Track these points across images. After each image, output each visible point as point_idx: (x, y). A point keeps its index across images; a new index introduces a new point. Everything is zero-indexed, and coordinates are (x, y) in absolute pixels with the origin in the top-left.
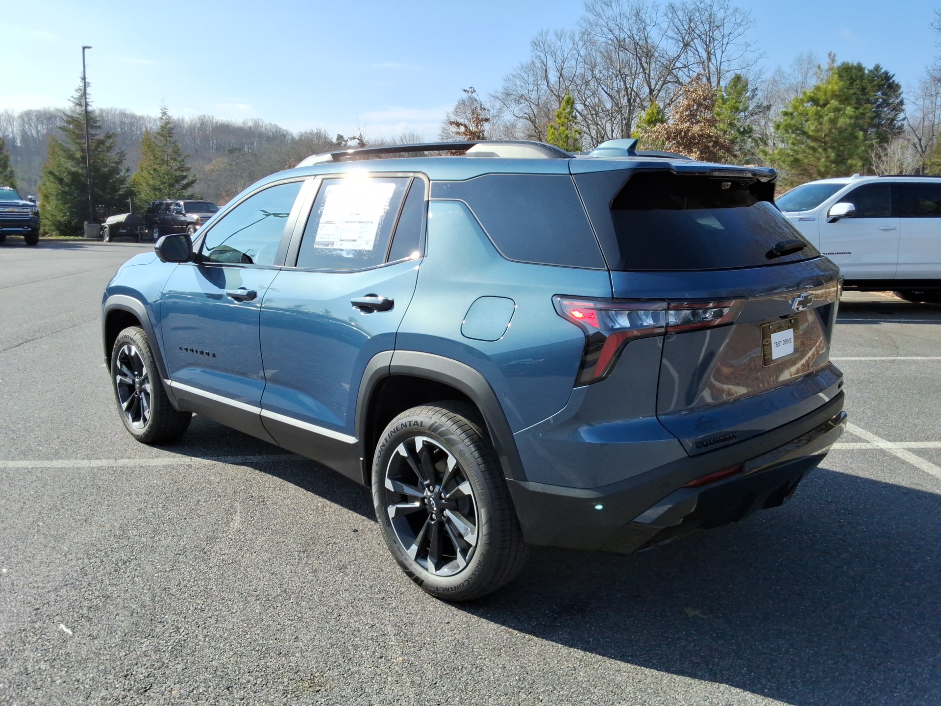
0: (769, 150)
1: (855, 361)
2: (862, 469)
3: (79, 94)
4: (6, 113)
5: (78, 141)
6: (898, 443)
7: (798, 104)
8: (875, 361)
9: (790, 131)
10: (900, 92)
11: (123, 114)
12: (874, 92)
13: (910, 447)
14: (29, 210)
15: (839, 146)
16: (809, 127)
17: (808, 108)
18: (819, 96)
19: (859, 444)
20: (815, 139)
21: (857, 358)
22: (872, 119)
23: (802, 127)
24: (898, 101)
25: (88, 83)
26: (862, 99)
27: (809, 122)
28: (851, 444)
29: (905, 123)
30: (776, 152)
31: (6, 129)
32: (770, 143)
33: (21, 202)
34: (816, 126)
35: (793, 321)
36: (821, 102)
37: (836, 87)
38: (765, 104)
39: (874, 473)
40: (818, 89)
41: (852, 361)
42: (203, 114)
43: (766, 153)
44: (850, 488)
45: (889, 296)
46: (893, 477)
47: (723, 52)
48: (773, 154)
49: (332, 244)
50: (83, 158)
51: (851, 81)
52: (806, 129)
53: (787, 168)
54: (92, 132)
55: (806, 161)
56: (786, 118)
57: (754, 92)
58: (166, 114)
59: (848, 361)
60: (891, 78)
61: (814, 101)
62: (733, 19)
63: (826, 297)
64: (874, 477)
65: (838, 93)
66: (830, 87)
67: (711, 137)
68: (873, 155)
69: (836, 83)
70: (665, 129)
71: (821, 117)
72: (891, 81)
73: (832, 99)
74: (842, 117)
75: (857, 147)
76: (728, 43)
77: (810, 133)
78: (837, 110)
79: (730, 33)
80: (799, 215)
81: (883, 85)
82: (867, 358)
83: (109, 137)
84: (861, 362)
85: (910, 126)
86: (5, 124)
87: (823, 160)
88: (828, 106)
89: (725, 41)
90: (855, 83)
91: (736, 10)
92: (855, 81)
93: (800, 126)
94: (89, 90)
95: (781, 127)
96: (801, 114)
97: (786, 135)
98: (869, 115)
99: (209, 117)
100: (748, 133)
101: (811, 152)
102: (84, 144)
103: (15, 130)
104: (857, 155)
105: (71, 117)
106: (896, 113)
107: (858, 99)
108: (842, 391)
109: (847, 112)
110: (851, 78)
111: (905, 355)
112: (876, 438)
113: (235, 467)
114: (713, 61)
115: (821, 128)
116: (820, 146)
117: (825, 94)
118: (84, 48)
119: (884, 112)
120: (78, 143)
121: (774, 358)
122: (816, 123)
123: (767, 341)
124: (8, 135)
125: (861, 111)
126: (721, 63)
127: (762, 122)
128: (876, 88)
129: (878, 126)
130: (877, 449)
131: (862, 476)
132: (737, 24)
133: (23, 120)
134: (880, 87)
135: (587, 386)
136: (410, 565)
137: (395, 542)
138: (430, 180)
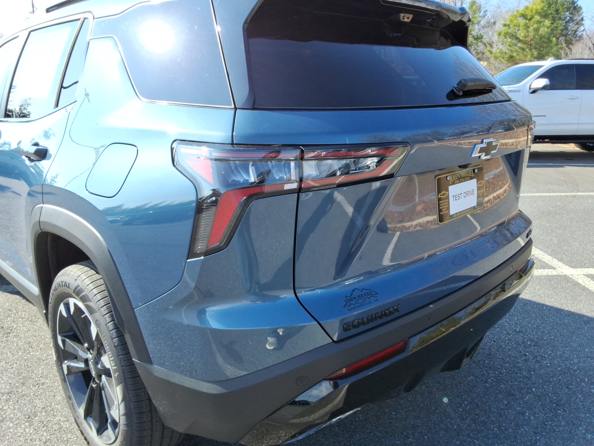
0: (494, 50)
1: (546, 196)
2: (548, 296)
6: (579, 270)
7: (513, 18)
8: (561, 196)
9: (507, 37)
10: (581, 12)
12: (564, 12)
13: (589, 273)
15: (540, 47)
16: (520, 34)
17: (520, 21)
18: (527, 13)
19: (547, 270)
20: (525, 43)
21: (548, 194)
22: (562, 30)
23: (516, 34)
24: (580, 18)
26: (556, 17)
27: (520, 31)
28: (539, 270)
29: (584, 33)
30: (498, 51)
32: (494, 45)
34: (525, 34)
35: (476, 171)
36: (529, 17)
37: (539, 7)
38: (492, 21)
39: (559, 299)
40: (527, 8)
41: (543, 196)
43: (491, 53)
44: (537, 316)
45: (571, 147)
46: (575, 304)
48: (496, 52)
51: (549, 5)
52: (518, 36)
53: (505, 62)
55: (518, 57)
56: (505, 28)
57: (485, 13)
59: (541, 196)
60: (576, 3)
61: (524, 16)
63: (517, 145)
64: (558, 304)
65: (540, 11)
66: (534, 7)
68: (562, 53)
69: (539, 4)
71: (528, 27)
72: (576, 5)
73: (536, 14)
74: (542, 27)
75: (552, 48)
77: (521, 38)
78: (539, 22)
80: (509, 88)
81: (570, 8)
82: (555, 194)
84: (550, 196)
85: (587, 35)
87: (529, 56)
88: (533, 20)
90: (552, 6)
92: (552, 5)
93: (514, 34)
95: (502, 34)
96: (515, 26)
97: (505, 40)
98: (560, 28)
100: (480, 38)
101: (521, 51)
104: (552, 53)
106: (578, 26)
107: (553, 17)
108: (530, 240)
109: (545, 24)
110: (549, 3)
111: (583, 192)
112: (561, 264)
113: (9, 295)
115: (528, 34)
116: (527, 47)
117: (532, 11)
119: (570, 26)
121: (452, 212)
122: (525, 31)
123: (444, 195)
125: (555, 25)
127: (490, 34)
128: (566, 10)
129: (566, 36)
130: (561, 276)
131: (548, 304)
134: (568, 9)
135: (202, 258)
136: (81, 423)
137: (70, 398)
138: (94, 18)
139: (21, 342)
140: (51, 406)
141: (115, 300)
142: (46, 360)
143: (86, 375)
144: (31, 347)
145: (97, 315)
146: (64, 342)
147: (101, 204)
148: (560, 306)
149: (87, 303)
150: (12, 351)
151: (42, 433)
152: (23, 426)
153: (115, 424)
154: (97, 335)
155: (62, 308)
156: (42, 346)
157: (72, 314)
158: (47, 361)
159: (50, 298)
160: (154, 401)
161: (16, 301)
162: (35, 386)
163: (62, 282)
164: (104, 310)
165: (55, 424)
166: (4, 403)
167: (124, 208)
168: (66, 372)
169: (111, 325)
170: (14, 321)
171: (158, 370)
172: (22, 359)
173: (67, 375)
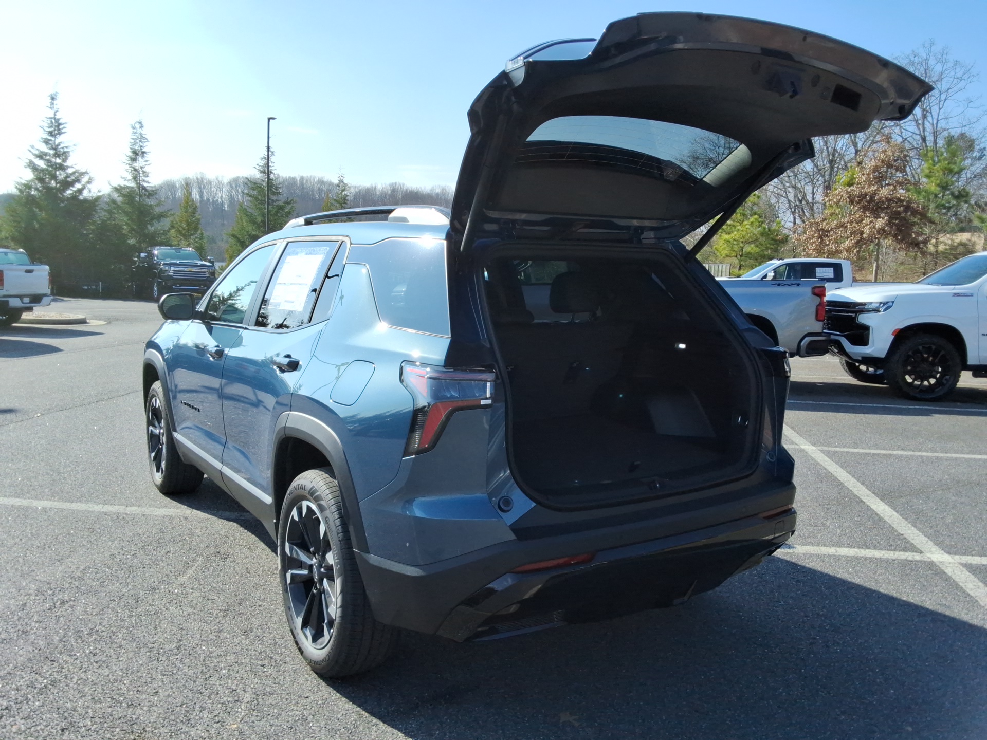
2: (889, 582)
3: (263, 163)
4: (217, 179)
5: (260, 206)
11: (321, 182)
13: (969, 562)
14: (206, 270)
19: (908, 554)
25: (273, 152)
31: (216, 194)
33: (200, 262)
39: (901, 587)
42: (394, 182)
43: (982, 221)
44: (856, 602)
46: (921, 595)
47: (940, 109)
50: (263, 222)
54: (274, 198)
57: (982, 152)
58: (343, 182)
62: (952, 73)
67: (903, 201)
70: (848, 192)
76: (945, 100)
79: (948, 89)
80: (953, 289)
83: (288, 203)
86: (215, 190)
89: (943, 97)
91: (956, 63)
94: (272, 159)
99: (399, 185)
100: (963, 196)
102: (265, 209)
103: (224, 196)
105: (255, 183)
113: (225, 522)
114: (930, 118)
118: (269, 119)
120: (260, 209)
124: (217, 200)
126: (938, 121)
130: (926, 562)
132: (957, 78)
133: (231, 186)
135: (414, 456)
136: (298, 634)
137: (289, 609)
138: (351, 244)
139: (239, 567)
140: (267, 625)
141: (346, 500)
142: (264, 585)
143: (308, 583)
144: (249, 573)
145: (327, 513)
146: (291, 550)
147: (342, 412)
148: (898, 594)
149: (319, 502)
150: (229, 575)
151: (257, 645)
152: (239, 638)
153: (331, 624)
154: (325, 533)
155: (294, 513)
156: (260, 572)
157: (303, 516)
158: (265, 587)
159: (284, 503)
160: (367, 592)
161: (233, 528)
162: (252, 607)
163: (298, 485)
164: (334, 508)
165: (270, 639)
166: (221, 618)
167: (359, 417)
168: (289, 581)
169: (338, 522)
170: (231, 548)
171: (374, 559)
172: (239, 583)
173: (289, 584)
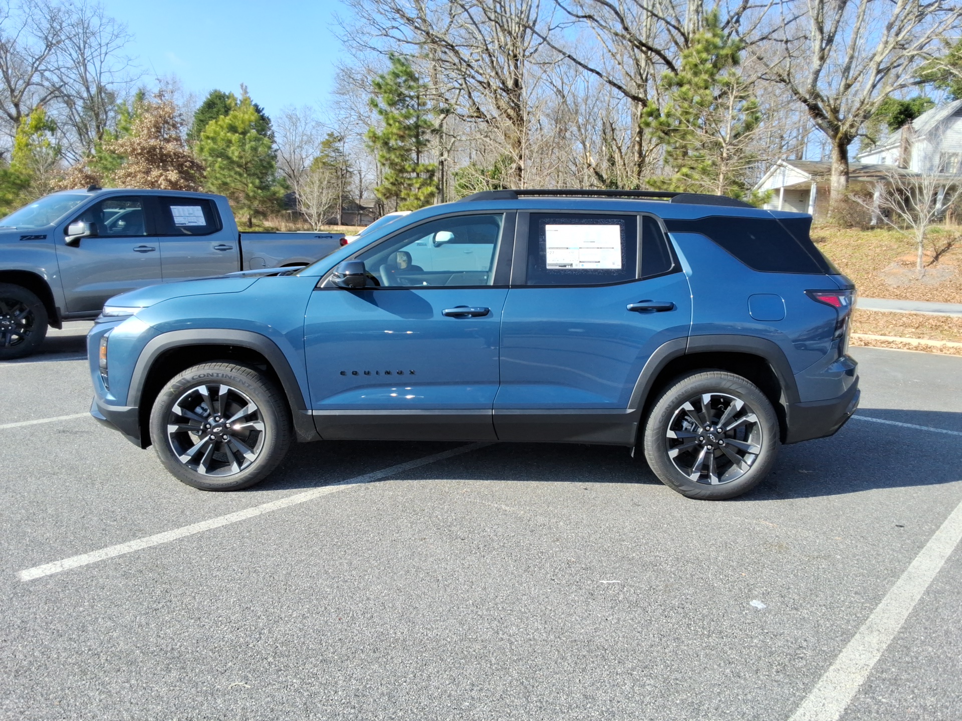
9: (214, 154)
20: (239, 165)
23: (226, 152)
27: (233, 148)
34: (240, 153)
36: (240, 130)
47: (102, 62)
49: (571, 265)
52: (230, 155)
66: (246, 117)
71: (243, 144)
74: (262, 147)
76: (106, 54)
77: (235, 159)
78: (257, 139)
79: (108, 43)
87: (250, 185)
88: (248, 135)
93: (223, 151)
96: (223, 140)
101: (238, 177)
109: (265, 142)
115: (244, 154)
116: (244, 172)
122: (239, 150)
154: (744, 405)
155: (686, 406)
157: (705, 404)
163: (701, 385)
168: (674, 456)
